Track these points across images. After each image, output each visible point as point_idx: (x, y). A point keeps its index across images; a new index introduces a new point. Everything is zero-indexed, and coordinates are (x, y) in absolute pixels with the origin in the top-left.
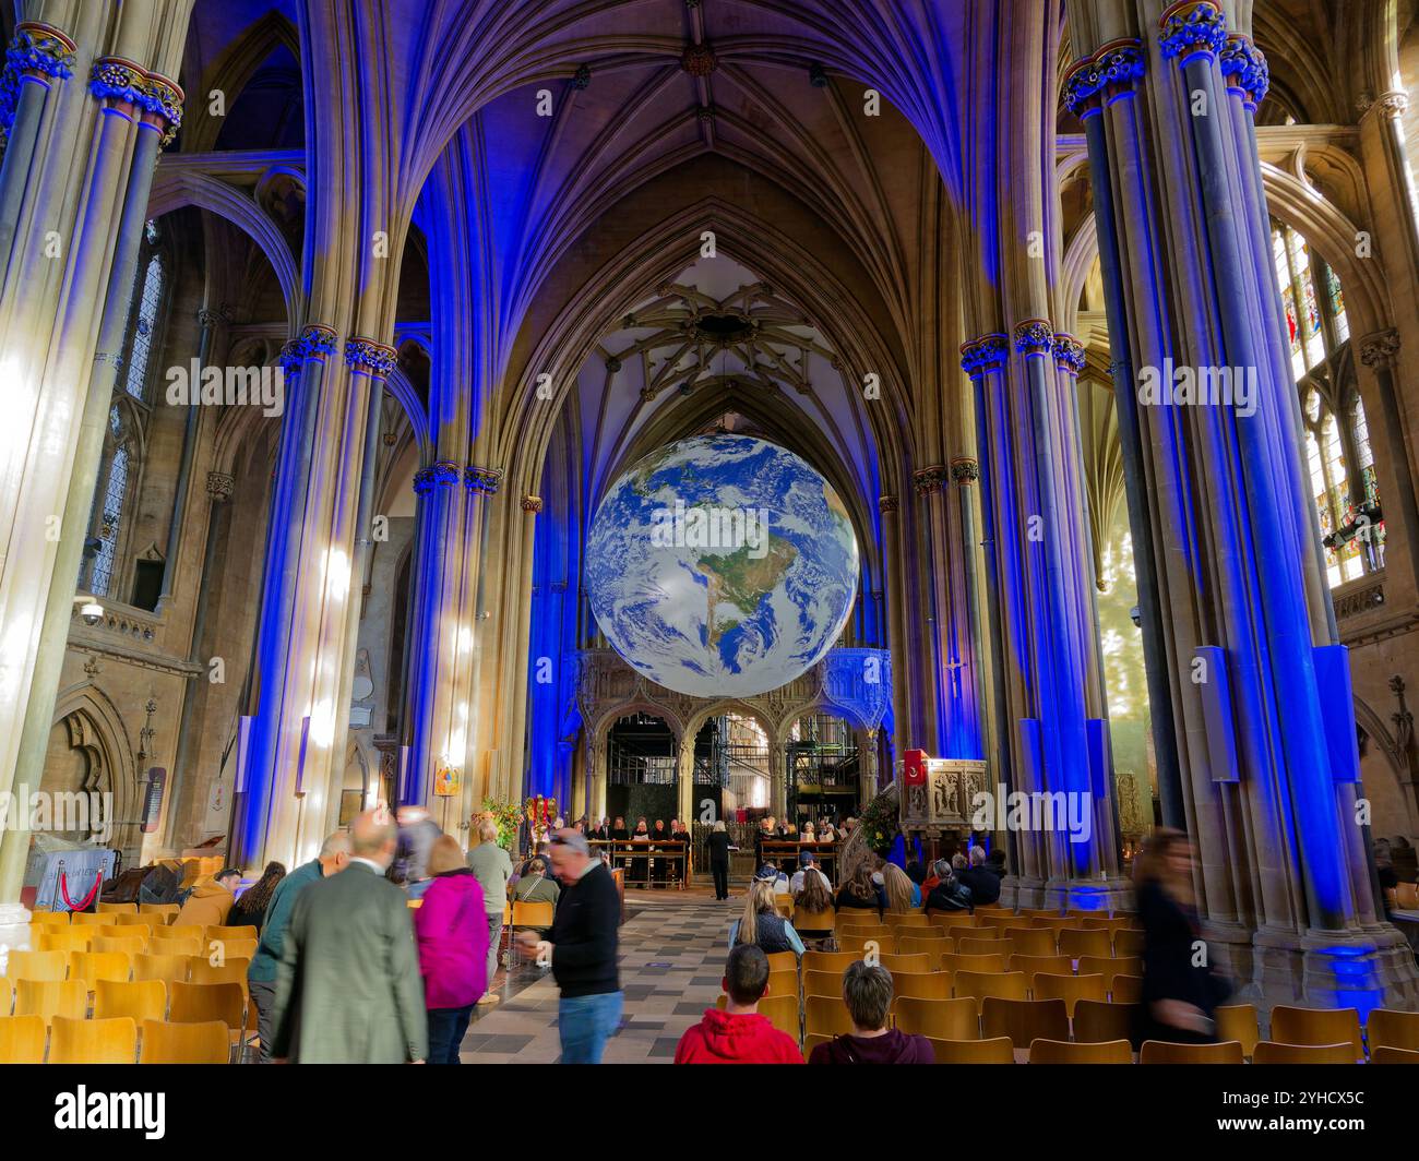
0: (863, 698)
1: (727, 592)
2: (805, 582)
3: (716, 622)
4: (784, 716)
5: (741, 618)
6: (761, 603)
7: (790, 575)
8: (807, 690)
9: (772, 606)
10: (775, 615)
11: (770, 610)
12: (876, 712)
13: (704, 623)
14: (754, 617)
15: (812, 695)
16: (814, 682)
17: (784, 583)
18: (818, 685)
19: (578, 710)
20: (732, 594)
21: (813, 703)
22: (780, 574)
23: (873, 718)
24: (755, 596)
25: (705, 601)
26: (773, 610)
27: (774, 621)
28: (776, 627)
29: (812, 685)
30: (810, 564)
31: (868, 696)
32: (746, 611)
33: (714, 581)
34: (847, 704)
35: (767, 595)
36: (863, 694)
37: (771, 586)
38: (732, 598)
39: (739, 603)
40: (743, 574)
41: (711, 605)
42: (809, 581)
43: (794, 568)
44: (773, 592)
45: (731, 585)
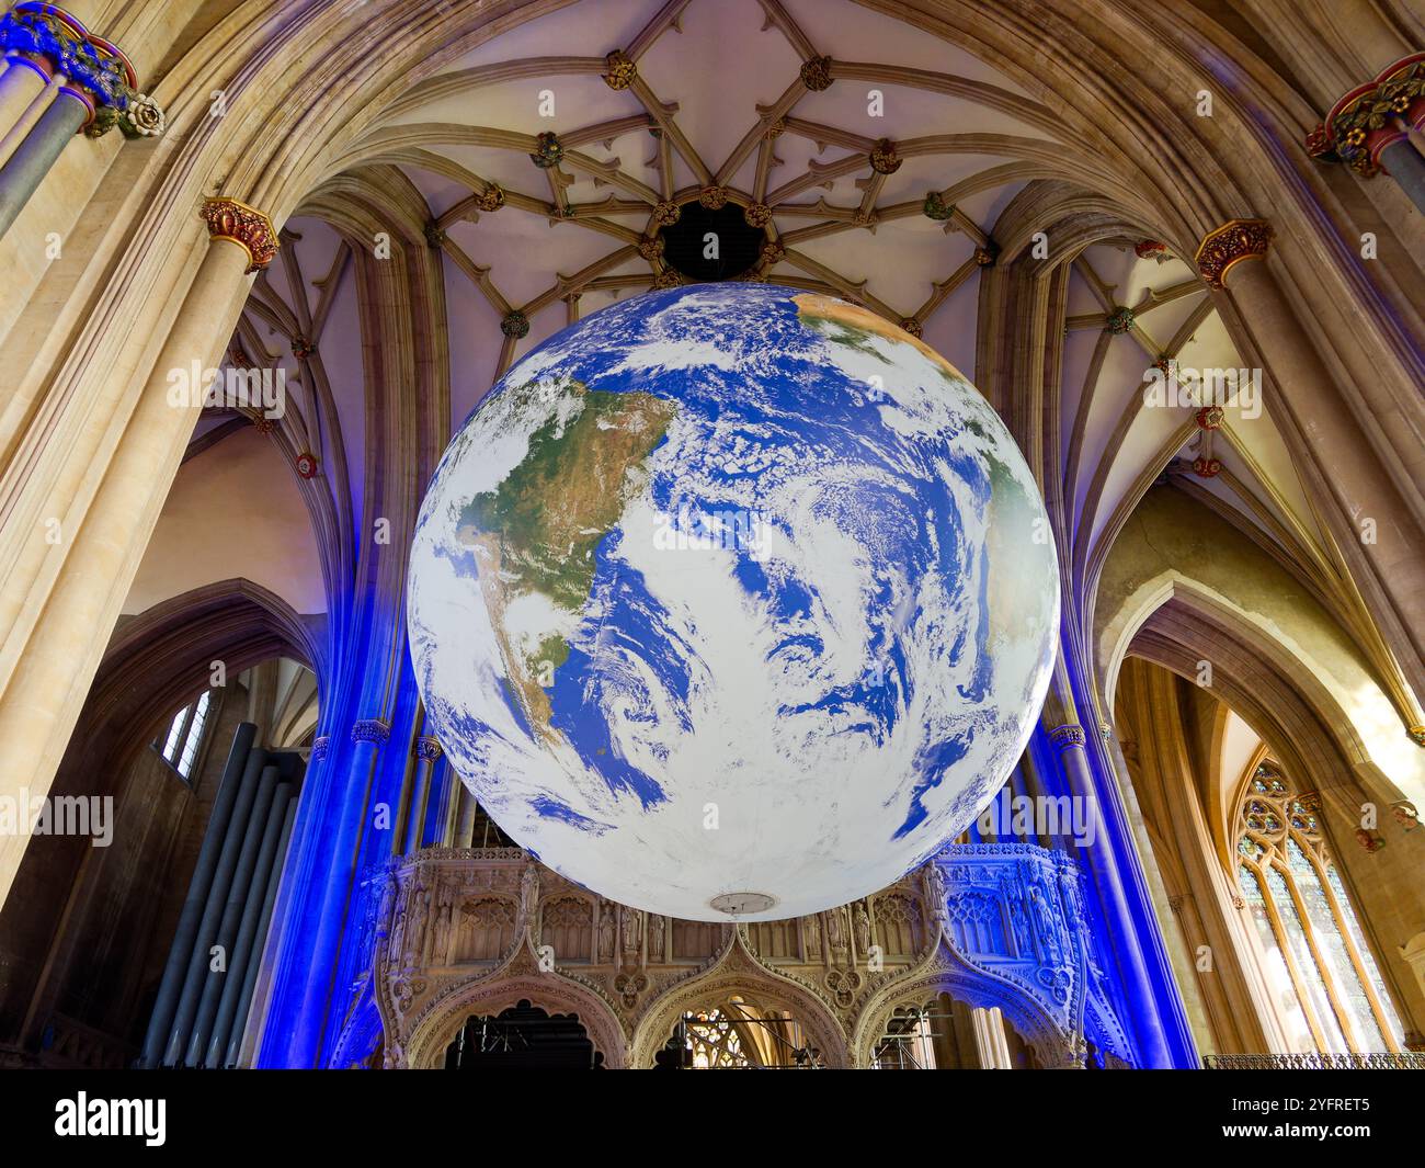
0: (1036, 957)
1: (516, 569)
2: (719, 475)
3: (520, 661)
4: (861, 1004)
5: (565, 623)
6: (602, 567)
7: (661, 468)
8: (906, 942)
9: (634, 564)
10: (653, 585)
11: (634, 578)
12: (1069, 990)
13: (501, 674)
14: (596, 611)
15: (919, 952)
16: (920, 923)
17: (648, 491)
18: (928, 926)
19: (375, 1000)
20: (525, 569)
21: (924, 972)
22: (632, 473)
23: (1067, 1007)
24: (579, 551)
25: (482, 613)
26: (639, 575)
27: (655, 606)
28: (671, 622)
29: (916, 930)
30: (722, 427)
31: (1047, 952)
32: (571, 602)
33: (486, 555)
34: (1001, 970)
35: (607, 539)
36: (1033, 945)
37: (615, 510)
38: (532, 580)
39: (547, 586)
40: (540, 508)
41: (496, 616)
42: (731, 469)
43: (671, 448)
44: (625, 524)
45: (519, 547)
